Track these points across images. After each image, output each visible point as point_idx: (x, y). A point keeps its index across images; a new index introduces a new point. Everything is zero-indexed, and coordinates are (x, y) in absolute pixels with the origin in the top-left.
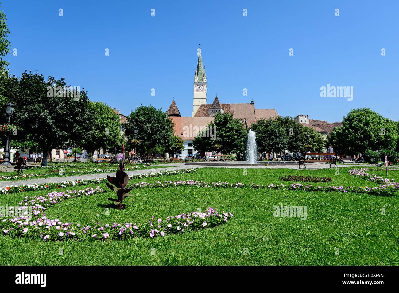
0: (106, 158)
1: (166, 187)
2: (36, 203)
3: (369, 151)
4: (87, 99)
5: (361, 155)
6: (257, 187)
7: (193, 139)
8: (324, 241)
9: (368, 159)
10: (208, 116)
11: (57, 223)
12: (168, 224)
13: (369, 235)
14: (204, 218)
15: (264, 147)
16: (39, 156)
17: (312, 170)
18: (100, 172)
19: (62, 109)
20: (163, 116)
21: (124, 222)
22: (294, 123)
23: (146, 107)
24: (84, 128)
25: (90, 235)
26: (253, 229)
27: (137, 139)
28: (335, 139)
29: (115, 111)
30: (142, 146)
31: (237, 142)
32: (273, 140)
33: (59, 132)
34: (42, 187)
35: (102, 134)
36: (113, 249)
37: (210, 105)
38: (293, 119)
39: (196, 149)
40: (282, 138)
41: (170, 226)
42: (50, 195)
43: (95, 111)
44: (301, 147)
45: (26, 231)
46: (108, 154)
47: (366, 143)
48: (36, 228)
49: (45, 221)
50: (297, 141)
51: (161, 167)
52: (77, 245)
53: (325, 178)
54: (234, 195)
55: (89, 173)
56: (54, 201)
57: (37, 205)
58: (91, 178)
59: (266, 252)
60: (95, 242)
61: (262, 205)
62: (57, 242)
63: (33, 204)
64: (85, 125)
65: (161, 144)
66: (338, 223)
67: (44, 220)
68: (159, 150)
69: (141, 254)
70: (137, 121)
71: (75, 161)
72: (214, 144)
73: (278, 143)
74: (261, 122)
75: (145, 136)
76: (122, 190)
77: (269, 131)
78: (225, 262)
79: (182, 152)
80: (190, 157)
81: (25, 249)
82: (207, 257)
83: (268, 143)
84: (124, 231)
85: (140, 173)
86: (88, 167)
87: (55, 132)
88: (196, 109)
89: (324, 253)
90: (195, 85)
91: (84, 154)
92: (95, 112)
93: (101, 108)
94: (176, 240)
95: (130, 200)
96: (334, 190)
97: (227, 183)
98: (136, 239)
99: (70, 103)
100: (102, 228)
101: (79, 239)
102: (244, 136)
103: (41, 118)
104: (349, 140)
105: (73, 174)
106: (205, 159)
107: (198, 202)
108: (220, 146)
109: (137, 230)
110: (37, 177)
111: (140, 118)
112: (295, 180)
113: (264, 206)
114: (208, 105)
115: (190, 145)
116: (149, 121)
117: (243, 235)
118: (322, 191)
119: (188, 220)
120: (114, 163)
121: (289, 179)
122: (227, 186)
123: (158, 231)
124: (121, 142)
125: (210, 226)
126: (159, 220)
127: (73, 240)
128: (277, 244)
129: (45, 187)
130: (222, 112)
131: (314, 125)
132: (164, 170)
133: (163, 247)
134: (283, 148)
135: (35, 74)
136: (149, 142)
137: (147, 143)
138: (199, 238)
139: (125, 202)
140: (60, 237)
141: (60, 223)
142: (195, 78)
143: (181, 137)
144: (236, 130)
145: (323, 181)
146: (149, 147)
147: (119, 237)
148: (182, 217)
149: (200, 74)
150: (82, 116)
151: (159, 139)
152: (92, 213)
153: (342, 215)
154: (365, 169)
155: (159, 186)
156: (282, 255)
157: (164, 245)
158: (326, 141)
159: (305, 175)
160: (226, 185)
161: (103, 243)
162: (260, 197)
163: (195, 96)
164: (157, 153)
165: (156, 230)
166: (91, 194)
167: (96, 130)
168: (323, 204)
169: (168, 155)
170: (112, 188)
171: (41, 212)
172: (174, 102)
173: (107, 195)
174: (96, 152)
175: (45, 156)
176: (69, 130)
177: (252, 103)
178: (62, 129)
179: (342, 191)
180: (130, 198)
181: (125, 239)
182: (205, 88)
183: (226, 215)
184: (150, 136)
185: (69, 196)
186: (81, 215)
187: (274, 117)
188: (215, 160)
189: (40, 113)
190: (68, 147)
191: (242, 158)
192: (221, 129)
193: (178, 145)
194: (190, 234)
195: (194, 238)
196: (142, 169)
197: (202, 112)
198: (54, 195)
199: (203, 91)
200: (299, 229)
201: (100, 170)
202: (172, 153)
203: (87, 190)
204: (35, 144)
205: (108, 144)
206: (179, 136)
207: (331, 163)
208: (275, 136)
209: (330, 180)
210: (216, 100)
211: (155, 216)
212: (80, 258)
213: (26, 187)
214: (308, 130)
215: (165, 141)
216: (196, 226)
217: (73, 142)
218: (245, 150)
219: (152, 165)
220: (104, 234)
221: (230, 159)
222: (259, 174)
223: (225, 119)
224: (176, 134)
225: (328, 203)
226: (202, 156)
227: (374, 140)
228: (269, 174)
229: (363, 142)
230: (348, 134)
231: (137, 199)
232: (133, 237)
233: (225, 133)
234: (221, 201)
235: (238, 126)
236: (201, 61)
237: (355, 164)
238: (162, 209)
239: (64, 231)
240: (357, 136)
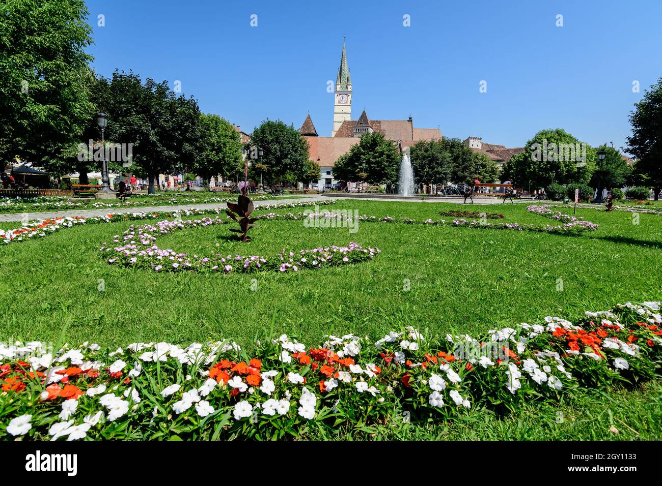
0: (225, 186)
1: (298, 219)
2: (144, 232)
3: (555, 186)
4: (198, 109)
5: (543, 190)
6: (410, 222)
7: (333, 166)
8: (490, 282)
9: (551, 196)
10: (353, 136)
11: (170, 253)
12: (301, 258)
13: (546, 277)
14: (345, 253)
15: (422, 177)
16: (145, 183)
17: (481, 206)
18: (219, 201)
19: (168, 122)
20: (295, 134)
21: (249, 255)
22: (462, 147)
23: (273, 123)
24: (197, 148)
25: (209, 267)
26: (404, 267)
27: (263, 163)
28: (512, 169)
29: (235, 127)
30: (269, 173)
31: (388, 171)
32: (433, 168)
33: (166, 153)
34: (150, 216)
35: (219, 157)
36: (237, 282)
37: (356, 122)
38: (462, 141)
39: (336, 178)
40: (445, 166)
41: (304, 260)
42: (160, 223)
43: (208, 125)
44: (468, 178)
45: (135, 261)
46: (228, 181)
47: (553, 174)
48: (145, 257)
49: (156, 251)
50: (464, 170)
51: (293, 198)
52: (195, 277)
53: (496, 214)
54: (382, 230)
55: (205, 202)
56: (166, 231)
57: (145, 234)
58: (209, 207)
59: (419, 291)
60: (216, 274)
61: (416, 241)
62: (172, 274)
63: (140, 233)
64: (198, 144)
65: (293, 170)
66: (508, 263)
67: (154, 249)
68: (290, 178)
69: (270, 289)
70: (262, 140)
71: (188, 190)
72: (358, 172)
73: (439, 173)
74: (420, 145)
75: (272, 160)
76: (246, 218)
77: (430, 157)
78: (369, 299)
79: (319, 181)
80: (328, 188)
81: (135, 280)
82: (349, 293)
83: (428, 172)
84: (250, 264)
85: (268, 204)
86: (205, 196)
87: (161, 152)
88: (337, 127)
89: (490, 294)
90: (336, 95)
91: (199, 182)
92: (209, 127)
93: (216, 123)
94: (311, 275)
95: (256, 233)
96: (506, 227)
97: (374, 217)
98: (264, 273)
99: (177, 115)
100: (224, 260)
101: (197, 271)
102: (397, 163)
103: (142, 133)
104: (530, 171)
105: (186, 203)
106: (347, 191)
107: (339, 236)
108: (366, 174)
109: (265, 263)
110: (144, 205)
111: (266, 137)
112: (459, 215)
113: (418, 243)
114: (353, 122)
115: (328, 173)
116: (277, 141)
117: (392, 272)
118: (491, 228)
119: (326, 255)
120: (235, 192)
121: (450, 214)
122: (373, 221)
123: (290, 265)
124: (243, 167)
125: (352, 263)
126: (292, 254)
127: (190, 272)
128: (433, 283)
129: (154, 216)
130: (371, 131)
131: (487, 151)
132: (296, 201)
133: (296, 282)
134: (446, 179)
135: (129, 75)
136: (278, 168)
137: (275, 169)
138: (339, 274)
139: (250, 233)
140: (174, 268)
141: (173, 253)
142: (336, 85)
143: (318, 162)
144: (387, 155)
145: (493, 218)
146: (278, 174)
147: (244, 270)
148: (318, 251)
149: (344, 80)
150: (193, 132)
151: (290, 165)
152: (211, 245)
153: (514, 255)
154: (547, 206)
155: (290, 219)
156: (438, 294)
157: (297, 280)
158: (501, 172)
159: (471, 211)
160: (373, 219)
161: (225, 276)
162: (414, 233)
163: (337, 109)
164: (287, 182)
165: (287, 264)
166: (208, 225)
167: (212, 151)
168: (492, 242)
169: (301, 185)
170: (233, 217)
171: (150, 242)
172: (309, 117)
173: (228, 226)
174: (213, 179)
175: (151, 182)
176: (178, 149)
177: (410, 120)
178: (170, 148)
179: (516, 229)
180: (256, 229)
181: (250, 273)
182: (349, 98)
183: (372, 250)
184: (279, 160)
185: (183, 226)
186: (198, 246)
187: (438, 138)
188: (359, 192)
189: (140, 126)
190: (179, 173)
191: (393, 189)
192: (368, 153)
193: (314, 173)
194: (327, 270)
195: (333, 274)
196: (269, 199)
197: (345, 131)
198: (164, 224)
199: (347, 102)
200: (460, 268)
201: (218, 199)
202: (306, 183)
203: (203, 219)
204: (138, 168)
205: (227, 170)
206: (315, 161)
207: (505, 198)
208: (436, 163)
209: (501, 216)
210: (364, 116)
211: (287, 250)
212: (199, 290)
213: (131, 215)
214: (479, 157)
215: (297, 167)
216: (335, 261)
217: (184, 166)
218: (397, 180)
219: (281, 196)
220: (226, 267)
221: (378, 191)
222: (414, 208)
223: (374, 140)
224: (312, 158)
225: (497, 242)
226: (342, 187)
227: (563, 171)
228: (426, 208)
229: (549, 174)
230: (530, 163)
231: (263, 232)
232: (261, 271)
233: (373, 158)
234: (366, 236)
235: (390, 150)
236: (345, 61)
237: (534, 201)
238: (296, 243)
239: (179, 262)
240: (542, 166)
